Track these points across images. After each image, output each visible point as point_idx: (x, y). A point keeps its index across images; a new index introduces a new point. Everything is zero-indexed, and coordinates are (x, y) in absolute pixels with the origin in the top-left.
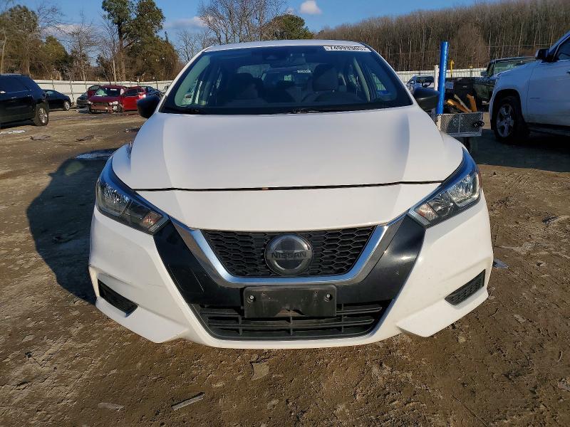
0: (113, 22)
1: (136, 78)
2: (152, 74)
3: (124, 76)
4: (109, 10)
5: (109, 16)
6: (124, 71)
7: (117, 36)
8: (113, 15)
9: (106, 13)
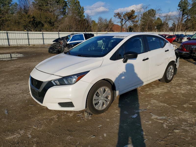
0: (181, 11)
1: (185, 30)
2: (193, 28)
3: (180, 30)
4: (180, 7)
5: (180, 9)
6: (181, 28)
7: (181, 16)
8: (181, 8)
9: (179, 8)
